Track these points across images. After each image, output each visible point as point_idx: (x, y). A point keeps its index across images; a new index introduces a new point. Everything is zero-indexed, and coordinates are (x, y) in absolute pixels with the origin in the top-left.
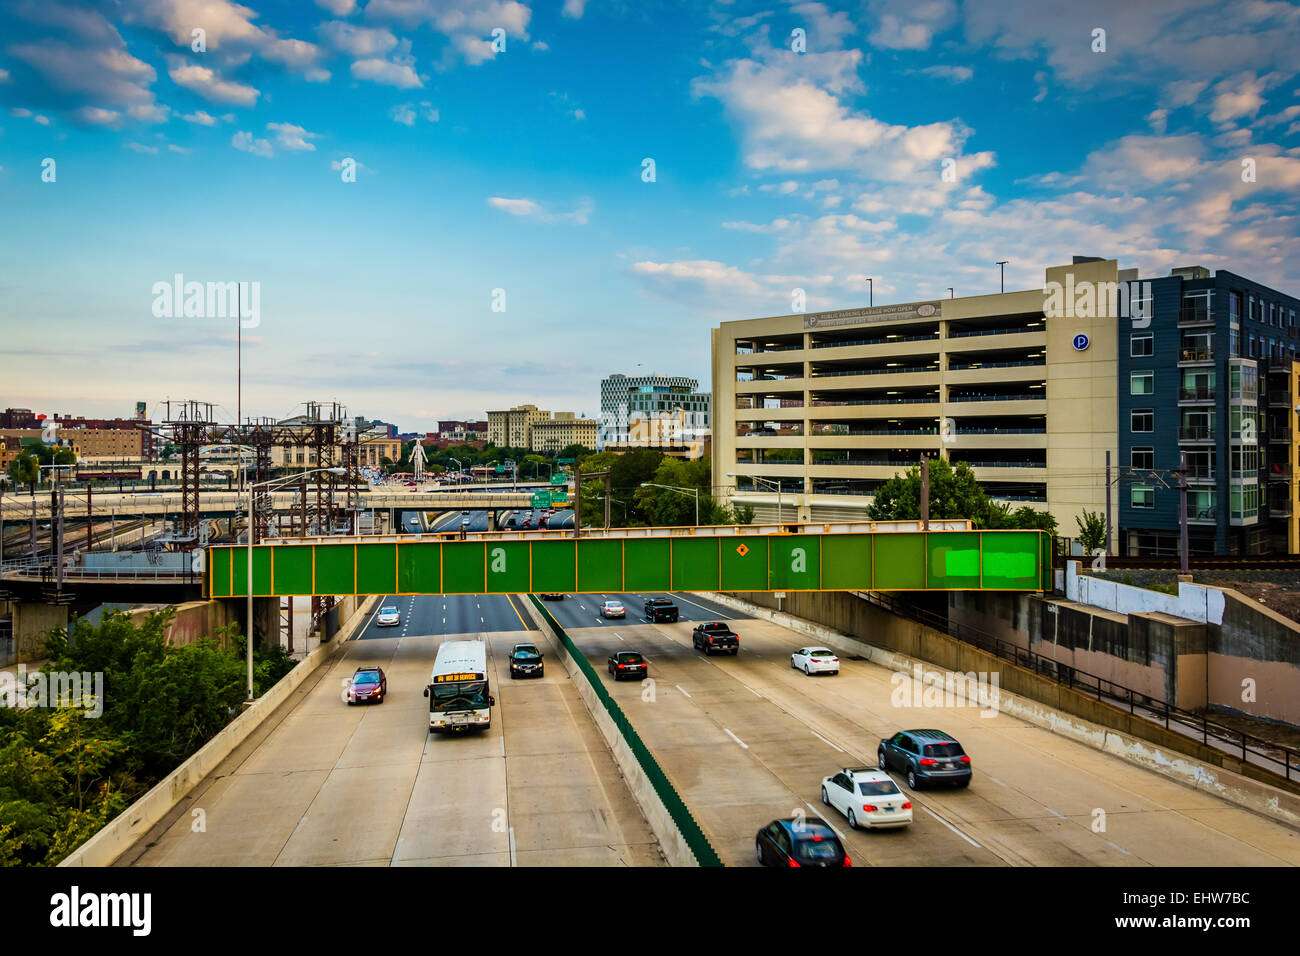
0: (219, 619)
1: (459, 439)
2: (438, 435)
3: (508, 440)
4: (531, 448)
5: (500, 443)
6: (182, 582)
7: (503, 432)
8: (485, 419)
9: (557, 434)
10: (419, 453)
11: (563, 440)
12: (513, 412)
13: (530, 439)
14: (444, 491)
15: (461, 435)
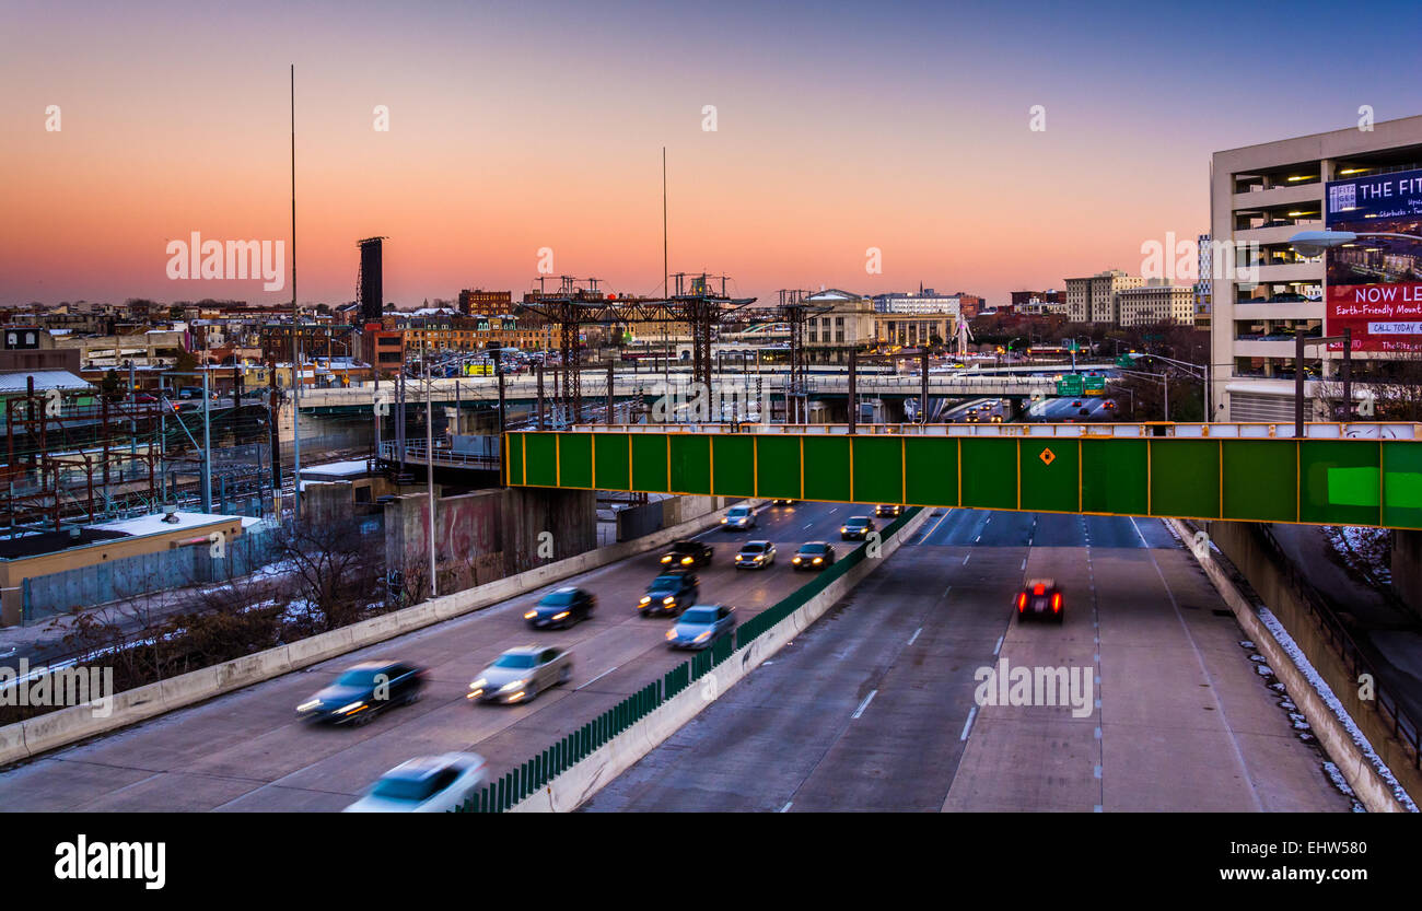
0: (516, 509)
1: (1033, 313)
2: (1012, 307)
3: (1090, 312)
4: (1119, 323)
5: (1078, 317)
6: (482, 468)
7: (1084, 304)
8: (1063, 287)
9: (1150, 305)
10: (964, 329)
11: (1158, 313)
12: (1096, 279)
13: (1117, 312)
14: (985, 375)
15: (1037, 308)
